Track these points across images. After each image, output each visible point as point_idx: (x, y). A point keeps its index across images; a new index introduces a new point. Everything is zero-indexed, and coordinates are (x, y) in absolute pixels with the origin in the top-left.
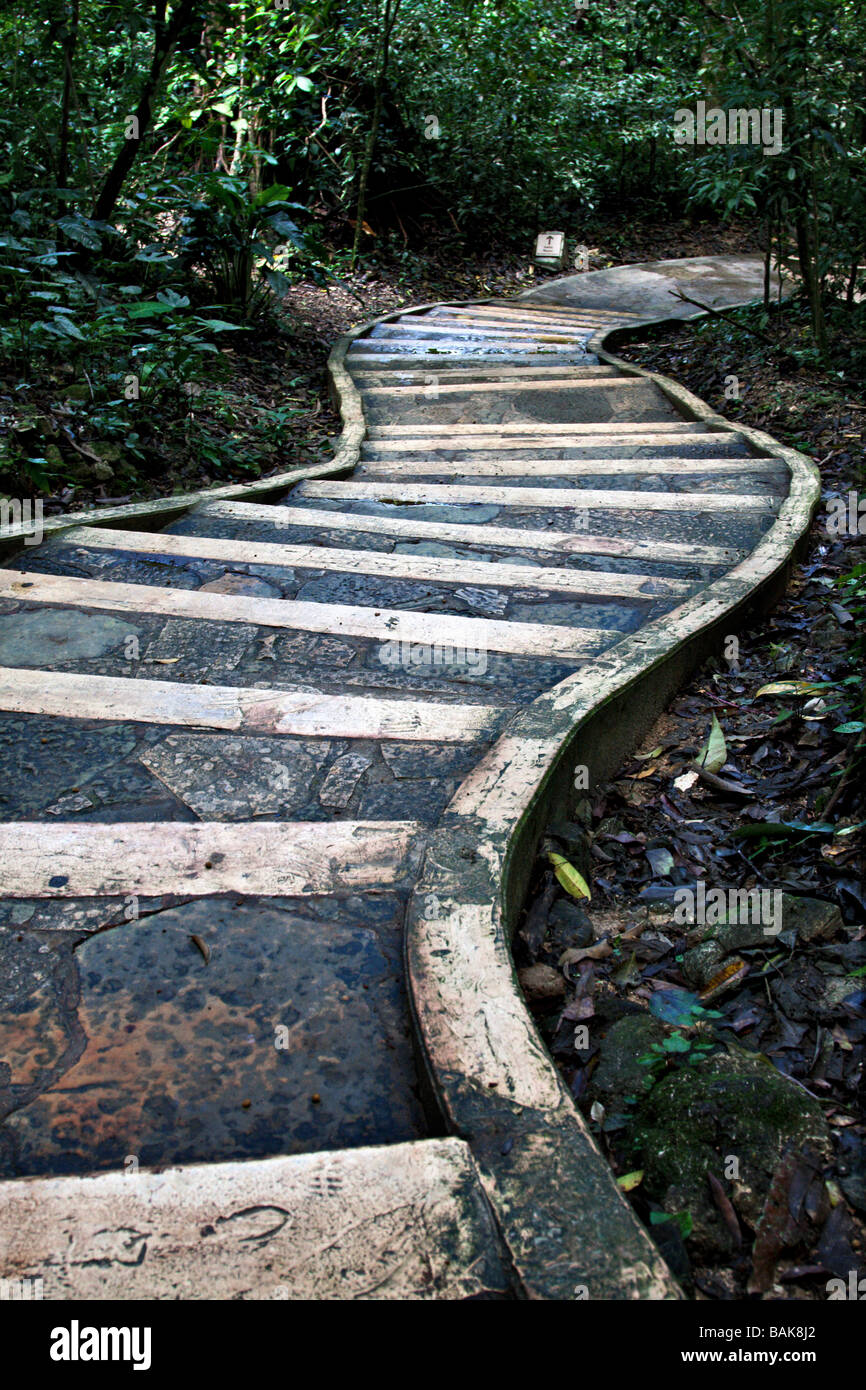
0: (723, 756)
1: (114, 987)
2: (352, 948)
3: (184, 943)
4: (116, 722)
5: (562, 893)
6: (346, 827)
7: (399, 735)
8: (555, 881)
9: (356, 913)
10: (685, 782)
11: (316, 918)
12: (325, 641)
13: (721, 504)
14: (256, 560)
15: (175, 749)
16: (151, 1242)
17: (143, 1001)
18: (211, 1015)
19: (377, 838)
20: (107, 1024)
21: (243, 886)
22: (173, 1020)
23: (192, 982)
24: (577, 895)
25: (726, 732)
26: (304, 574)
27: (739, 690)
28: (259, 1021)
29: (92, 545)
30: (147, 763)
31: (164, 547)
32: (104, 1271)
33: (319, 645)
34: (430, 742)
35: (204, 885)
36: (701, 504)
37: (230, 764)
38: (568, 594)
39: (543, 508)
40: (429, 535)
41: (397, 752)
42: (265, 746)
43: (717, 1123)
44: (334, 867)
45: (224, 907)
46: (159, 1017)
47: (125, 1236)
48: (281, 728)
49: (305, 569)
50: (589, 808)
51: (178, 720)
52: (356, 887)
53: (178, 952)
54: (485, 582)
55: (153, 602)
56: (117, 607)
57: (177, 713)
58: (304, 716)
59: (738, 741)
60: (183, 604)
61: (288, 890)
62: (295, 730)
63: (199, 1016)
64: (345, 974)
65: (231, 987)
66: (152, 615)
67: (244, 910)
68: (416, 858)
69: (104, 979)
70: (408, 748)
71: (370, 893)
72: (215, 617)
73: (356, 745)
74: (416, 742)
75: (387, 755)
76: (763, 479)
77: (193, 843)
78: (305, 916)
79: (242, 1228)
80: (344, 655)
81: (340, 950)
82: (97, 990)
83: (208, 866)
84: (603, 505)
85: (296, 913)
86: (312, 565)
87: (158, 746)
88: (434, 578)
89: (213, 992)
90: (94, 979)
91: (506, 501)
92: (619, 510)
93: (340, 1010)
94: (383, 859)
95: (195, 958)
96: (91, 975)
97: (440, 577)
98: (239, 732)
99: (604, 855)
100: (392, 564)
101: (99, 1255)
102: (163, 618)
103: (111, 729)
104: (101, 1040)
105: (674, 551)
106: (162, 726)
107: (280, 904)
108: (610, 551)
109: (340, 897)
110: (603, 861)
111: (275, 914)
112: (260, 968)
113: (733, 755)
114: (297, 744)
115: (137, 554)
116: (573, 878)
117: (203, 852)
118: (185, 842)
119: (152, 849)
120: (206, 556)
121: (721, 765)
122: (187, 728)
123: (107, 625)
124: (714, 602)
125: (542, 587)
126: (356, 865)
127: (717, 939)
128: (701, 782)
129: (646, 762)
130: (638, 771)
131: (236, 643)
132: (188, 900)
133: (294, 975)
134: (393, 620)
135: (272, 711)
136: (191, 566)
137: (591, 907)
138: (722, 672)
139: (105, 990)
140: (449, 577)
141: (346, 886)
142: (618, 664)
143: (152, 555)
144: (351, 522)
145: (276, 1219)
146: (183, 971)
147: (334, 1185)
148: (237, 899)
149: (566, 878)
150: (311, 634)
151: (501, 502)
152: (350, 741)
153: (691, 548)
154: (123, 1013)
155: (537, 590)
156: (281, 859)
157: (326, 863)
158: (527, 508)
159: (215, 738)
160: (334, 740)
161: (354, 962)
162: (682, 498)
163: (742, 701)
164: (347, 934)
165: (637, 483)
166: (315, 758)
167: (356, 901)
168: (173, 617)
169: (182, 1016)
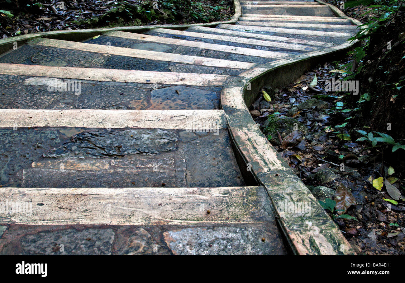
0: (316, 84)
1: (158, 97)
2: (211, 94)
3: (174, 92)
4: (164, 61)
5: (263, 99)
6: (213, 75)
7: (231, 67)
8: (263, 96)
9: (213, 89)
10: (305, 88)
11: (203, 90)
12: (218, 52)
13: (337, 35)
14: (204, 37)
15: (177, 67)
16: (161, 119)
17: (164, 100)
18: (178, 103)
19: (220, 77)
20: (156, 103)
21: (188, 84)
22: (170, 103)
23: (175, 97)
24: (268, 101)
25: (318, 79)
26: (216, 41)
27: (325, 72)
28: (188, 104)
29: (161, 32)
30: (170, 69)
31: (180, 33)
32: (152, 122)
33: (216, 53)
34: (238, 69)
35: (180, 83)
36: (331, 35)
37: (190, 70)
38: (285, 49)
39: (286, 34)
40: (252, 37)
41: (230, 70)
42: (199, 67)
43: (281, 124)
44: (209, 82)
45: (184, 87)
46: (167, 102)
47: (156, 118)
48: (203, 64)
49: (216, 40)
50: (278, 90)
51: (178, 62)
52: (213, 85)
53: (173, 93)
54: (263, 45)
55: (175, 42)
56: (166, 43)
57: (178, 60)
58: (209, 62)
59: (321, 81)
60: (183, 43)
61: (198, 85)
62: (206, 65)
63: (175, 103)
64: (208, 98)
65: (183, 99)
66: (175, 45)
67: (188, 87)
68: (228, 81)
69: (156, 96)
70: (233, 70)
71: (216, 86)
72: (191, 46)
73: (220, 68)
74: (235, 69)
75: (227, 71)
76: (353, 31)
77: (178, 76)
78: (201, 89)
79: (178, 118)
80: (222, 55)
81: (207, 95)
82: (155, 97)
83: (181, 80)
84: (304, 34)
85: (199, 89)
86: (218, 39)
87: (173, 66)
88: (250, 44)
89: (179, 99)
90: (154, 96)
91: (276, 32)
92: (308, 35)
93: (206, 103)
94: (220, 81)
95: (177, 94)
96: (154, 95)
97: (252, 44)
98: (193, 65)
99: (279, 98)
100: (240, 40)
101: (151, 120)
102: (178, 46)
103: (163, 62)
104: (155, 105)
105: (319, 44)
106: (174, 62)
107: (196, 87)
108: (301, 43)
109: (210, 87)
110: (278, 99)
111: (194, 88)
112: (190, 96)
113: (318, 84)
114: (206, 67)
115: (173, 35)
116: (268, 97)
117: (180, 78)
118: (176, 76)
119: (169, 77)
120: (191, 36)
121: (315, 86)
122: (181, 63)
123: (164, 46)
124: (323, 52)
125: (278, 47)
126: (214, 82)
127: (297, 107)
128: (309, 88)
129: (295, 84)
130: (293, 86)
131: (195, 52)
132: (176, 85)
133: (197, 98)
134: (236, 49)
135: (201, 61)
136: (187, 38)
137: (271, 103)
138: (322, 68)
139: (156, 98)
140: (254, 44)
141: (211, 85)
142: (291, 59)
143: (176, 35)
144: (231, 33)
145: (185, 117)
146: (173, 96)
147: (196, 114)
148: (187, 86)
149: (266, 97)
150: (215, 51)
151: (275, 32)
152: (219, 68)
153: (324, 43)
154: (160, 101)
155: (277, 48)
156: (197, 80)
157: (208, 81)
158: (282, 33)
159: (187, 65)
160: (215, 67)
161: (210, 97)
162: (326, 33)
163: (325, 74)
164: (210, 92)
165: (316, 29)
166: (210, 70)
167: (212, 87)
168: (180, 46)
169: (172, 102)
